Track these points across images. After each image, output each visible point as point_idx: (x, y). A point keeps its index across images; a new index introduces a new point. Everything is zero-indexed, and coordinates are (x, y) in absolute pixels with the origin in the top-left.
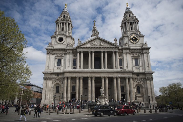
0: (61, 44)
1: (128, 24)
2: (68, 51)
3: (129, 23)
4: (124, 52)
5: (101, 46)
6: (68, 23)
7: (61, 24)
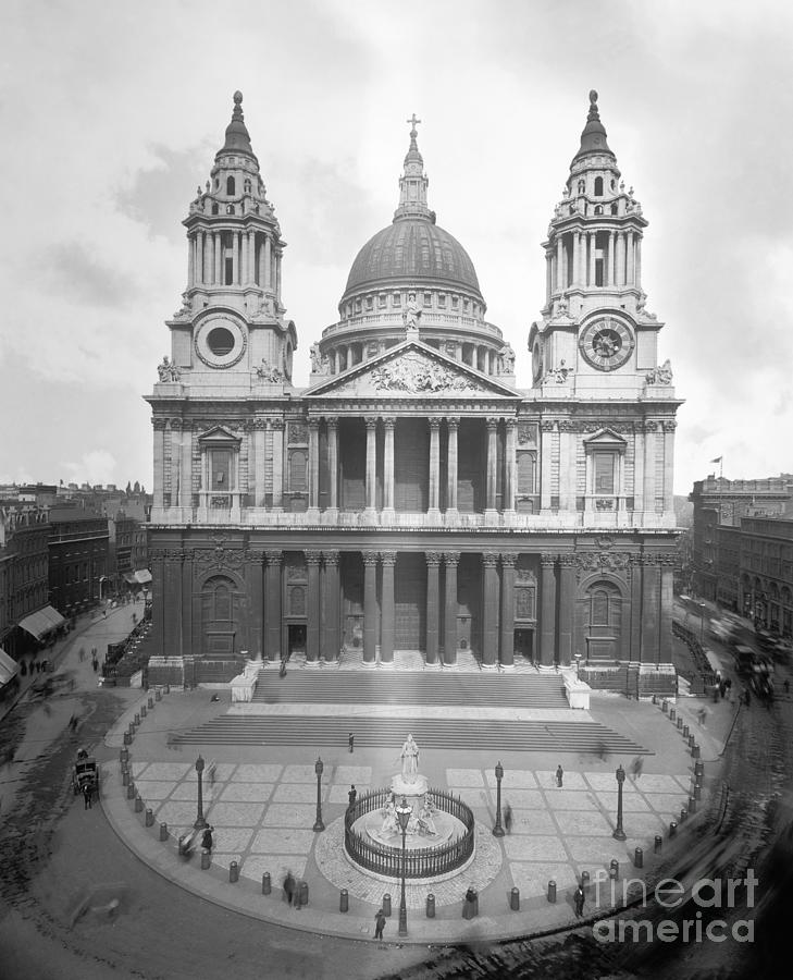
0: (225, 367)
1: (584, 241)
2: (260, 416)
3: (589, 236)
4: (545, 418)
5: (428, 394)
6: (252, 237)
7: (218, 240)
